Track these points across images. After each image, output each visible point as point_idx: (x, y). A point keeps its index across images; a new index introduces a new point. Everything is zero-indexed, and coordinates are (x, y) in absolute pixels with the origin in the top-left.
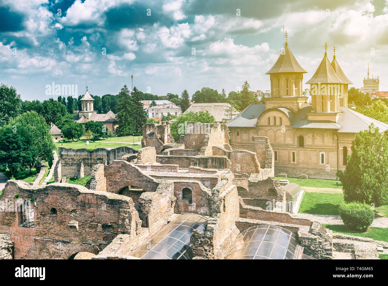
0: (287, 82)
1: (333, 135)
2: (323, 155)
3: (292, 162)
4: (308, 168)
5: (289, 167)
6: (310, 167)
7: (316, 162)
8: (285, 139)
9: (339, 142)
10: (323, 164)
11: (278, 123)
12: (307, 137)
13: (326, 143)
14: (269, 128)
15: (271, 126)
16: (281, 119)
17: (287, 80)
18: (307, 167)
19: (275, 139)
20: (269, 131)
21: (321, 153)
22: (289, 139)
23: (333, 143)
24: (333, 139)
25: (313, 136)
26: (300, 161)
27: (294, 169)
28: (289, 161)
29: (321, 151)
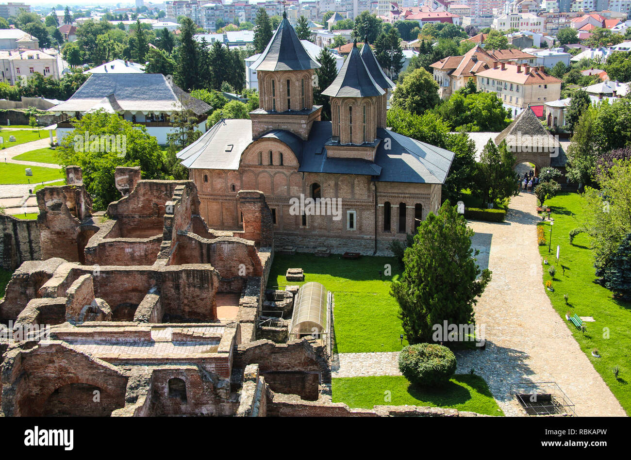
0: (288, 86)
1: (369, 184)
2: (352, 215)
3: (301, 227)
4: (328, 237)
5: (297, 235)
6: (332, 233)
7: (340, 226)
8: (289, 189)
9: (378, 194)
10: (352, 229)
11: (276, 161)
12: (325, 185)
13: (357, 197)
14: (261, 170)
15: (264, 167)
16: (281, 155)
17: (288, 82)
18: (327, 234)
19: (273, 189)
20: (261, 175)
21: (349, 212)
22: (296, 188)
23: (369, 196)
24: (369, 190)
25: (336, 185)
26: (316, 224)
27: (305, 237)
28: (297, 224)
29: (349, 209)
